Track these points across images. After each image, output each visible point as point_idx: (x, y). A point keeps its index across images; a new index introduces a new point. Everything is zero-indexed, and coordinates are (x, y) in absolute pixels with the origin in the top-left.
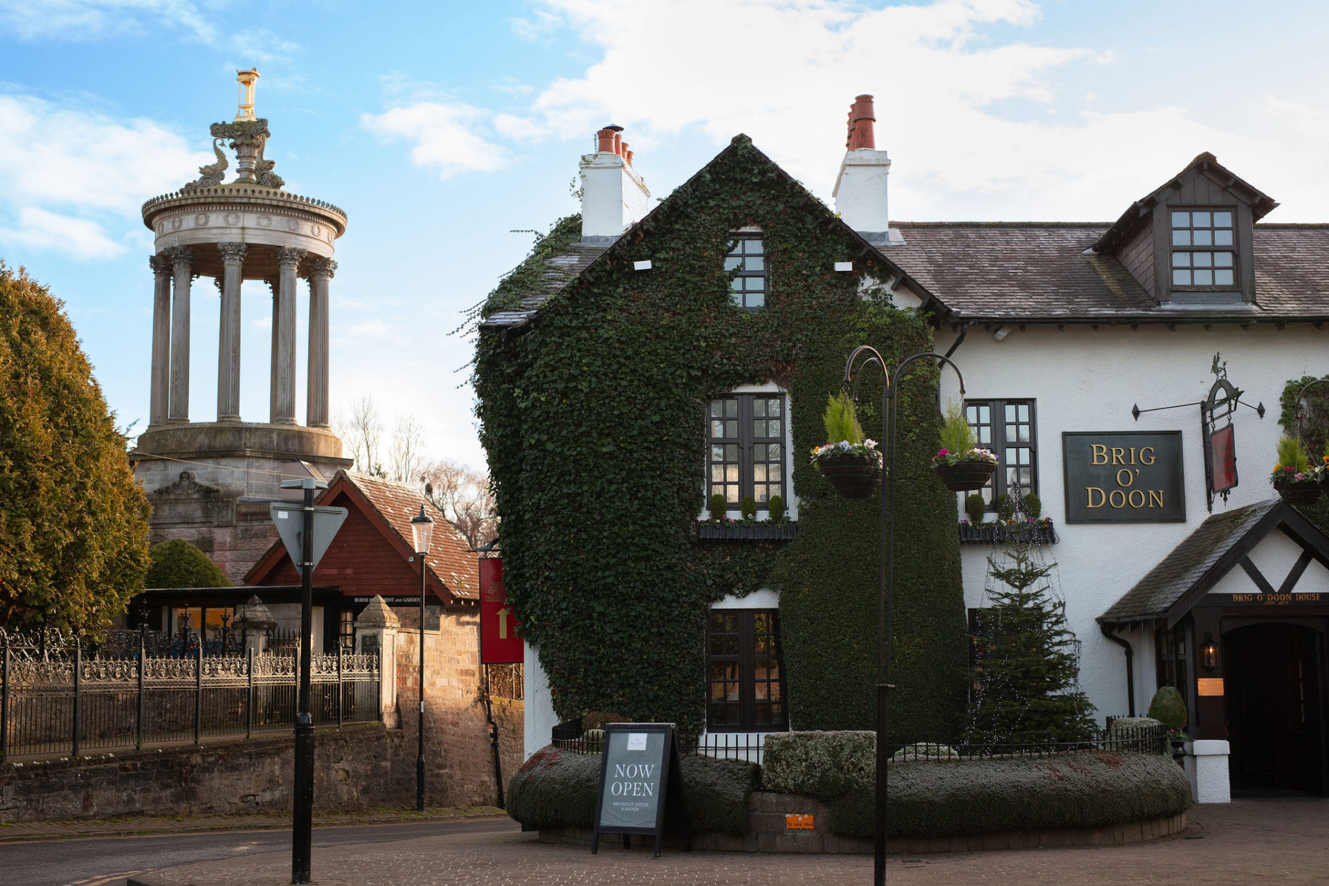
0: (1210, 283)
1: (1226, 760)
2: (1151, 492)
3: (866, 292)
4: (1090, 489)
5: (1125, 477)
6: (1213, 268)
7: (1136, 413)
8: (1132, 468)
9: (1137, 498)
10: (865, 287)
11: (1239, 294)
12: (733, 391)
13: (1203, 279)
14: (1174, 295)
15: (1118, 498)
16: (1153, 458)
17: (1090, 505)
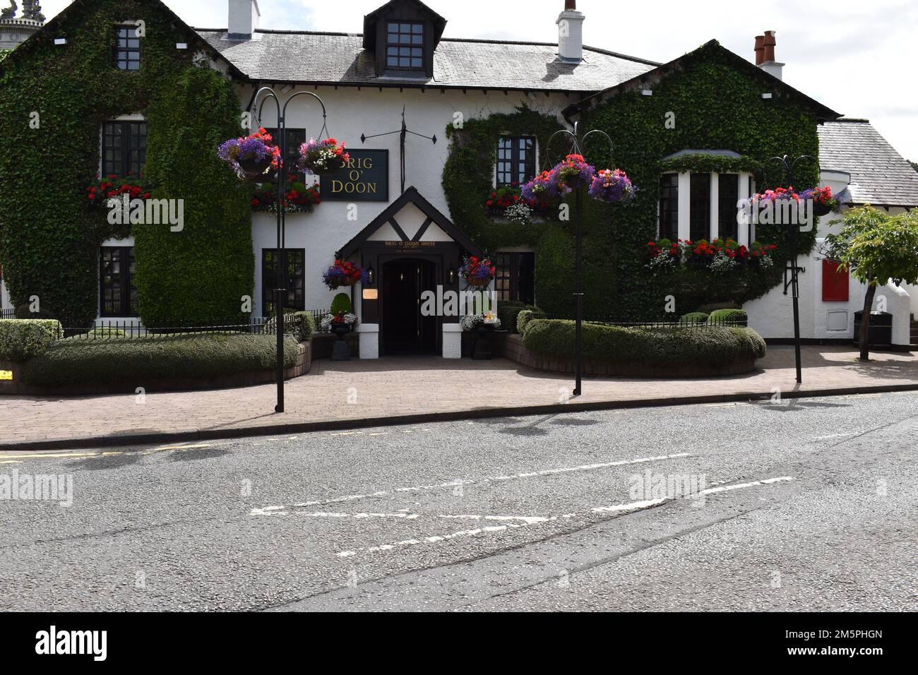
0: (409, 65)
1: (377, 335)
2: (369, 184)
3: (197, 62)
4: (334, 182)
5: (354, 175)
6: (411, 57)
7: (363, 138)
8: (359, 170)
9: (361, 187)
10: (198, 59)
11: (424, 73)
12: (117, 119)
13: (405, 63)
14: (386, 71)
15: (350, 187)
16: (371, 165)
17: (334, 191)
